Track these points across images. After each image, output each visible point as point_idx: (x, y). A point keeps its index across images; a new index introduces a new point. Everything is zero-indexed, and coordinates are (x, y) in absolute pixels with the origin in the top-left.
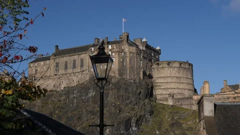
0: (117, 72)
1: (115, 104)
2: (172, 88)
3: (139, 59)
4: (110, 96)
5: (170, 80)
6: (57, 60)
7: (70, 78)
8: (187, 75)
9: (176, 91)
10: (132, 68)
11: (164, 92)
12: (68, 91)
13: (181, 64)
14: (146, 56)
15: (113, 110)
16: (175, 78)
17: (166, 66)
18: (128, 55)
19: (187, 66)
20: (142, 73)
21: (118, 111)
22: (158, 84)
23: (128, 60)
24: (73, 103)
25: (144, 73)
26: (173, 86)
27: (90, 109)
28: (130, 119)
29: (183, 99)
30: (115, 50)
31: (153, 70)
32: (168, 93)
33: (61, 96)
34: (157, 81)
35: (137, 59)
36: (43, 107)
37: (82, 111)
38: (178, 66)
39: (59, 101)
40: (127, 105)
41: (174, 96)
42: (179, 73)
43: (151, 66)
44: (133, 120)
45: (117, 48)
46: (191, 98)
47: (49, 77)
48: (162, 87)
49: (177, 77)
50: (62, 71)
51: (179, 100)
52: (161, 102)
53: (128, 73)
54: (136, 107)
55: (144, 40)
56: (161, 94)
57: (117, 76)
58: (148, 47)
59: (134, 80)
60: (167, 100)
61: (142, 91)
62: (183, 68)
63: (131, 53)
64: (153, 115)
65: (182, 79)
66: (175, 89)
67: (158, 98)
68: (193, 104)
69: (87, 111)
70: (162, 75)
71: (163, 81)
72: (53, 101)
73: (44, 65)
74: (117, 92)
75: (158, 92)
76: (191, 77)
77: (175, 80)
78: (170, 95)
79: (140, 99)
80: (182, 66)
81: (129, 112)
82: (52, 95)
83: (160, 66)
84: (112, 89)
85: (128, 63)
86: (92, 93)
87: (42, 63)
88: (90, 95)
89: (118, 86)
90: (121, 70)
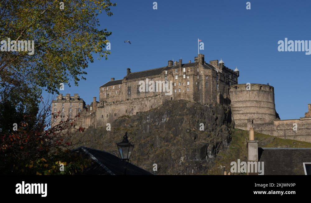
0: (192, 96)
1: (190, 130)
2: (252, 113)
3: (215, 82)
4: (184, 122)
5: (248, 104)
6: (129, 84)
7: (143, 102)
8: (268, 99)
9: (255, 116)
10: (207, 92)
11: (243, 117)
12: (141, 116)
13: (261, 87)
14: (223, 79)
15: (188, 136)
16: (255, 103)
18: (203, 78)
19: (267, 89)
20: (218, 97)
21: (193, 138)
22: (236, 109)
23: (203, 84)
24: (146, 130)
25: (221, 97)
26: (252, 110)
27: (163, 135)
28: (206, 146)
29: (263, 124)
30: (189, 73)
31: (230, 94)
32: (247, 118)
33: (133, 121)
34: (235, 106)
35: (213, 82)
36: (115, 133)
37: (155, 138)
38: (258, 89)
39: (132, 127)
41: (254, 121)
42: (258, 97)
43: (229, 89)
44: (210, 148)
45: (191, 71)
46: (272, 123)
47: (121, 102)
48: (241, 112)
49: (256, 101)
50: (134, 96)
51: (258, 125)
52: (240, 128)
53: (204, 97)
54: (213, 133)
55: (221, 62)
56: (240, 120)
57: (192, 100)
58: (225, 69)
59: (210, 105)
60: (246, 125)
61: (219, 116)
62: (263, 91)
63: (206, 76)
64: (231, 142)
65: (262, 103)
66: (254, 113)
67: (236, 123)
68: (275, 130)
69: (160, 137)
70: (241, 99)
71: (240, 105)
72: (125, 127)
73: (116, 89)
74: (192, 117)
75: (236, 117)
76: (271, 101)
77: (254, 104)
78: (249, 120)
79: (217, 125)
80: (262, 89)
81: (205, 139)
82: (124, 121)
83: (239, 90)
84: (187, 115)
85: (204, 87)
86: (165, 119)
87: (114, 87)
88: (164, 121)
89: (193, 111)
90: (197, 95)
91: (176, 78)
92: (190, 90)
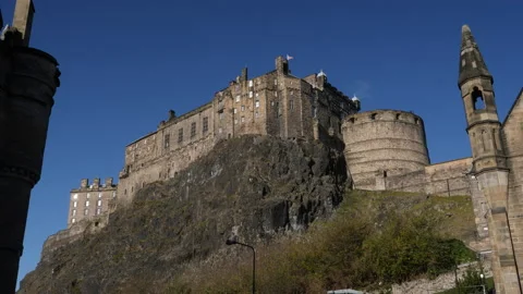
0: (264, 126)
1: (256, 179)
2: (382, 161)
3: (308, 103)
4: (247, 168)
5: (376, 145)
6: (167, 131)
7: (185, 154)
8: (412, 135)
9: (390, 165)
10: (292, 116)
11: (367, 169)
12: (182, 175)
13: (398, 115)
14: (325, 102)
15: (250, 190)
16: (388, 141)
17: (367, 120)
18: (285, 93)
19: (411, 120)
20: (315, 129)
21: (260, 192)
22: (355, 156)
23: (285, 104)
24: (183, 196)
25: (322, 131)
26: (383, 155)
27: (210, 198)
28: (285, 206)
29: (405, 176)
30: (259, 87)
32: (374, 169)
33: (169, 187)
34: (352, 150)
35: (304, 101)
36: (135, 210)
37: (196, 204)
38: (392, 117)
39: (163, 196)
40: (282, 183)
41: (388, 174)
42: (394, 131)
44: (294, 209)
45: (262, 83)
46: (422, 172)
47: (152, 162)
48: (363, 160)
49: (390, 139)
50: (174, 147)
51: (396, 179)
52: (362, 188)
53: (286, 127)
54: (302, 187)
55: (320, 74)
56: (362, 173)
57: (264, 133)
58: (326, 85)
59: (299, 140)
60: (373, 182)
61: (317, 160)
62: (401, 122)
63: (290, 89)
64: (341, 204)
65: (402, 143)
66: (388, 160)
67: (355, 181)
68: (427, 184)
69: (204, 202)
70: (362, 138)
71: (362, 148)
72: (153, 198)
73: (148, 144)
74: (263, 160)
75: (354, 170)
76: (420, 141)
77: (386, 144)
78: (378, 172)
79: (311, 173)
80: (400, 118)
81: (284, 194)
82: (153, 189)
83: (357, 123)
84: (253, 155)
85: (285, 108)
86: (217, 171)
87: (145, 141)
88: (214, 175)
89: (264, 150)
90: (273, 122)
91: (238, 99)
92: (261, 116)
